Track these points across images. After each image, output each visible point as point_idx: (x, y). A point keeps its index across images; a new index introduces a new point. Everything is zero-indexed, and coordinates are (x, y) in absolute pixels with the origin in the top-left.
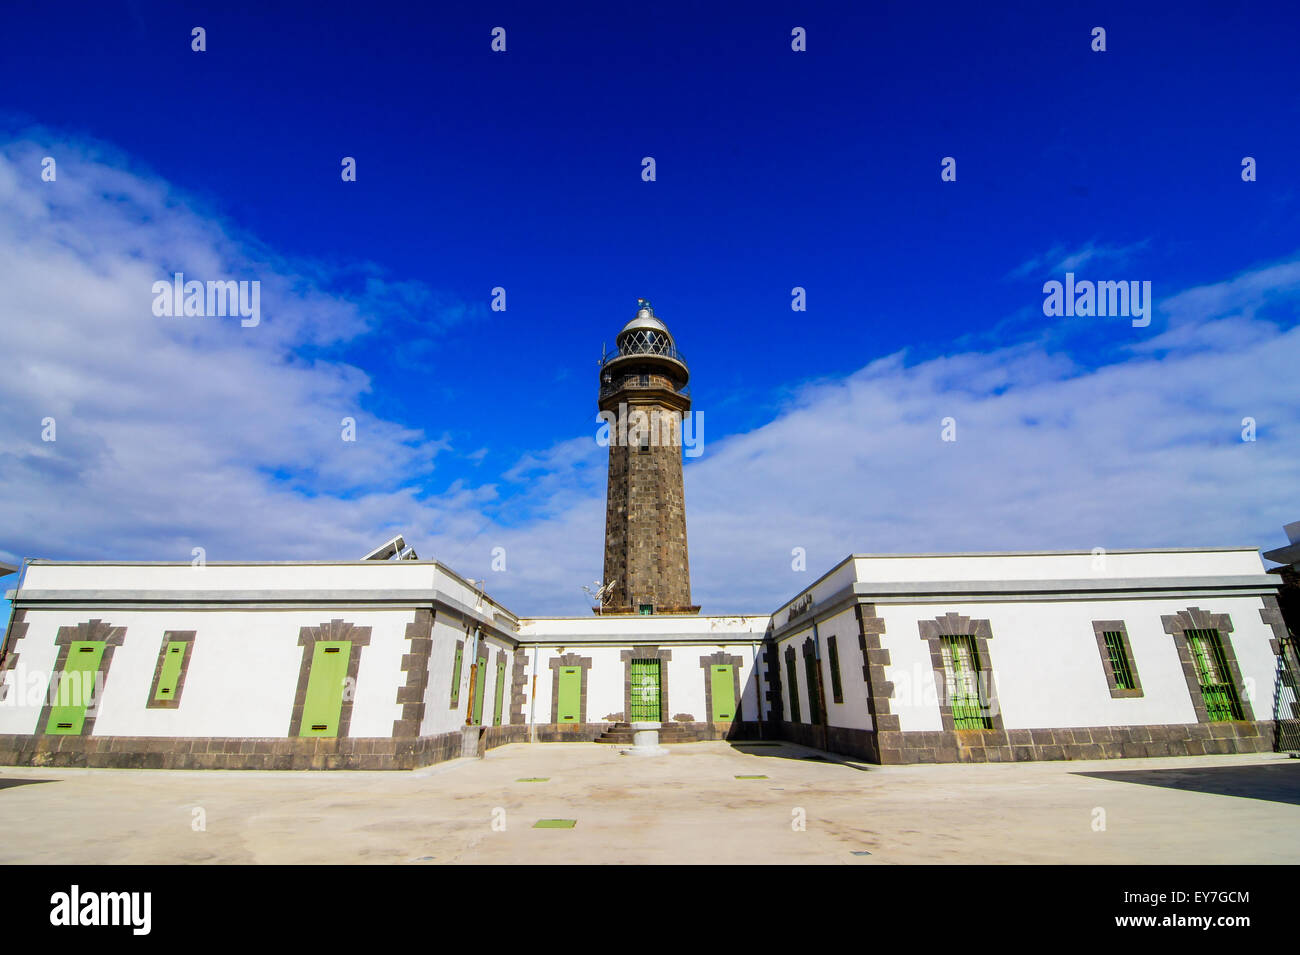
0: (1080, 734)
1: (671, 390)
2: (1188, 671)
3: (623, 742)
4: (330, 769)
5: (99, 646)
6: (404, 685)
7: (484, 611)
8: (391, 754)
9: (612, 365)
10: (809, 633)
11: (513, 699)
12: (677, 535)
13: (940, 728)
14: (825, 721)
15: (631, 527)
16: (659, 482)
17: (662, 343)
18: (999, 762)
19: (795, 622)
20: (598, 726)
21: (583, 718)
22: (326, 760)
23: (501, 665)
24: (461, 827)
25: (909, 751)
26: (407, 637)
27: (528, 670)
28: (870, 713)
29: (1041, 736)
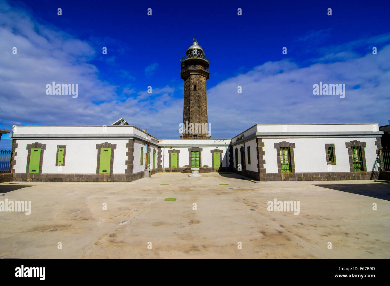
0: (316, 174)
1: (203, 70)
2: (350, 158)
3: (189, 173)
4: (109, 182)
5: (39, 150)
6: (127, 160)
7: (148, 138)
8: (125, 178)
9: (185, 61)
10: (242, 145)
11: (158, 161)
12: (205, 115)
13: (277, 172)
14: (245, 169)
15: (191, 113)
16: (199, 100)
17: (201, 54)
18: (293, 181)
19: (238, 142)
20: (182, 168)
21: (178, 166)
22: (107, 179)
23: (154, 153)
24: (145, 200)
25: (268, 178)
26: (127, 147)
27: (162, 154)
28: (258, 168)
29: (305, 174)
